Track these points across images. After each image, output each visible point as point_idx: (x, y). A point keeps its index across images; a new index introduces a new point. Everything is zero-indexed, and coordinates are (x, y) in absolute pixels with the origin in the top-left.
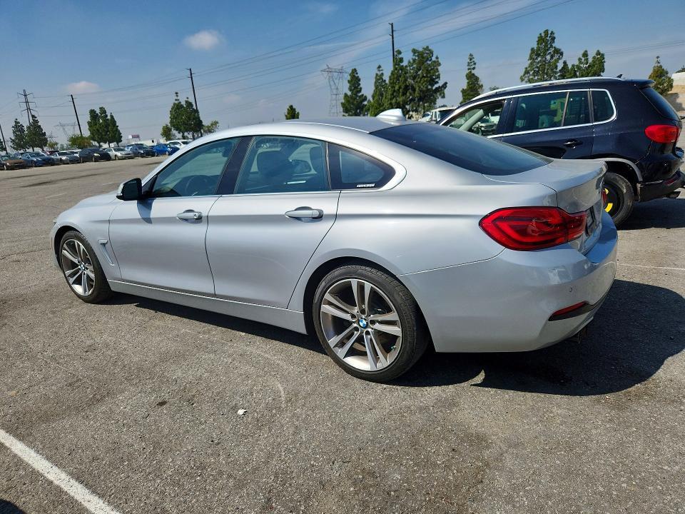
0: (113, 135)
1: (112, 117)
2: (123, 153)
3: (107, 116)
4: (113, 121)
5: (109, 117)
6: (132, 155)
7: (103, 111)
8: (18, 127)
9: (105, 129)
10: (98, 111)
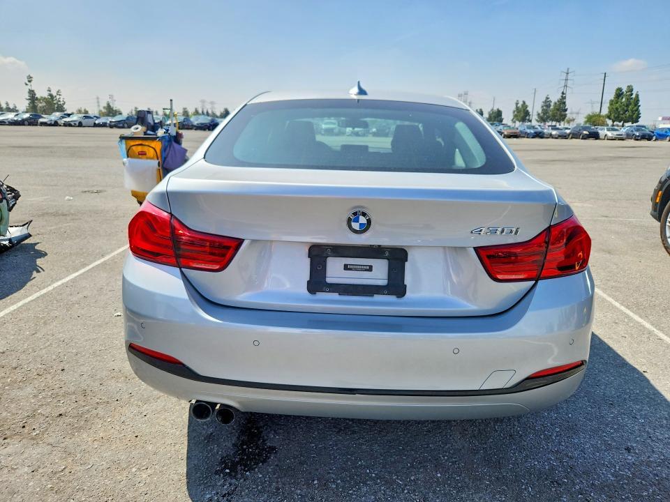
0: (631, 114)
1: (637, 96)
2: (615, 133)
3: (632, 95)
4: (637, 100)
5: (634, 96)
6: (624, 137)
7: (630, 89)
8: (547, 103)
9: (625, 108)
10: (625, 90)
